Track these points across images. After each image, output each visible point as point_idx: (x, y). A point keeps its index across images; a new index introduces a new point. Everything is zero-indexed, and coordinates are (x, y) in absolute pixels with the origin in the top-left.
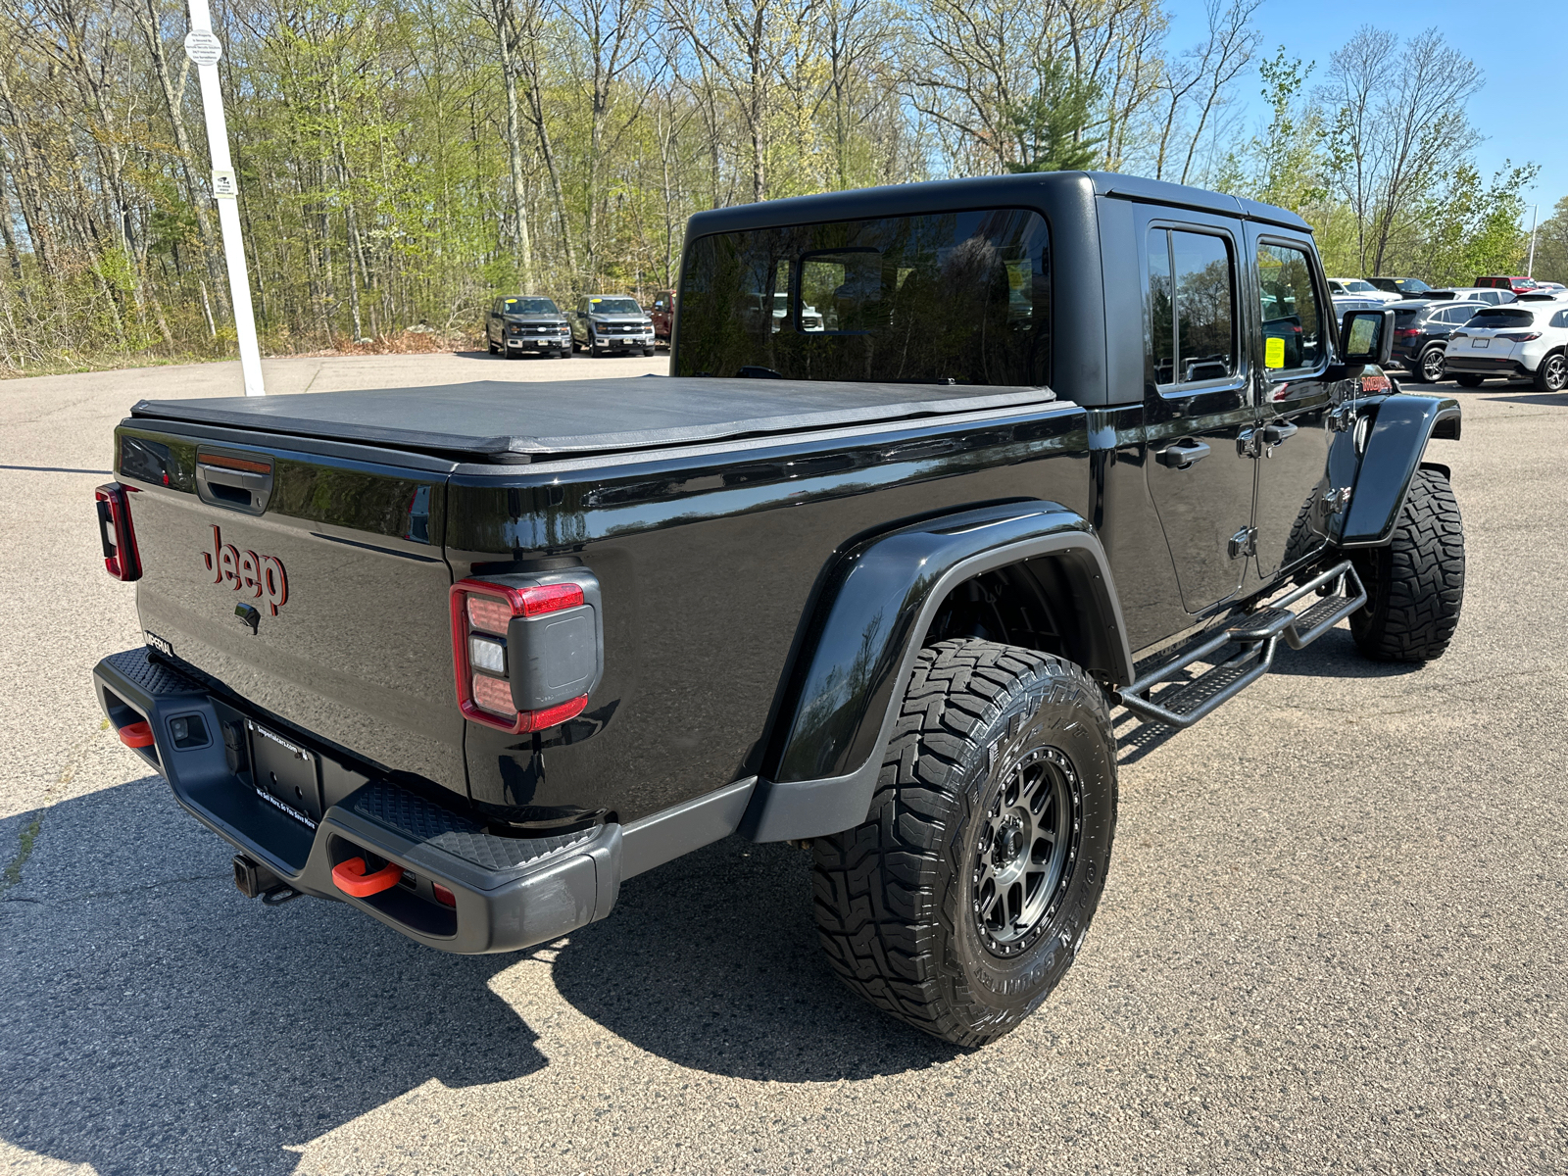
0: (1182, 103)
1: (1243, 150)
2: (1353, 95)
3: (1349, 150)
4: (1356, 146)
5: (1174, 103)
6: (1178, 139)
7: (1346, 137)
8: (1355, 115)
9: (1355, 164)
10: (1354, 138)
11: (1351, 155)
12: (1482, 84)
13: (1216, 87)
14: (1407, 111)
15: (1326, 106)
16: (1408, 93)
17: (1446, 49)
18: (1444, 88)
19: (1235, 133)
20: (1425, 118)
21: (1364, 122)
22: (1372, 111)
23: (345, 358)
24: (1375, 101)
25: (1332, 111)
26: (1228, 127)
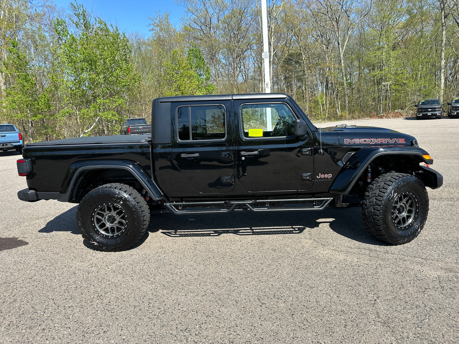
23: (373, 120)
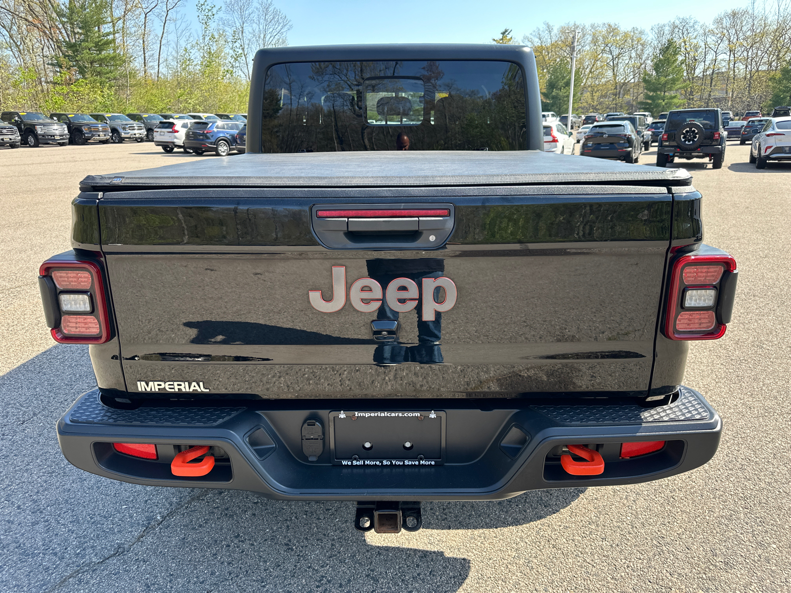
0: (150, 18)
1: (193, 47)
2: (238, 24)
3: (240, 51)
4: (243, 49)
5: (146, 17)
6: (152, 37)
7: (237, 44)
8: (240, 34)
9: (243, 58)
10: (241, 46)
11: (241, 54)
12: (291, 27)
13: (168, 11)
14: (262, 36)
15: (227, 28)
16: (261, 27)
17: (275, 8)
18: (276, 26)
19: (187, 37)
20: (271, 40)
21: (244, 38)
22: (247, 35)
24: (248, 29)
25: (230, 31)
26: (184, 33)
